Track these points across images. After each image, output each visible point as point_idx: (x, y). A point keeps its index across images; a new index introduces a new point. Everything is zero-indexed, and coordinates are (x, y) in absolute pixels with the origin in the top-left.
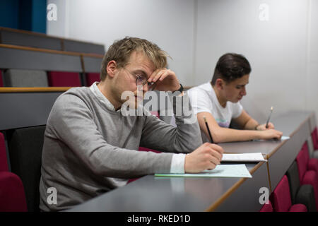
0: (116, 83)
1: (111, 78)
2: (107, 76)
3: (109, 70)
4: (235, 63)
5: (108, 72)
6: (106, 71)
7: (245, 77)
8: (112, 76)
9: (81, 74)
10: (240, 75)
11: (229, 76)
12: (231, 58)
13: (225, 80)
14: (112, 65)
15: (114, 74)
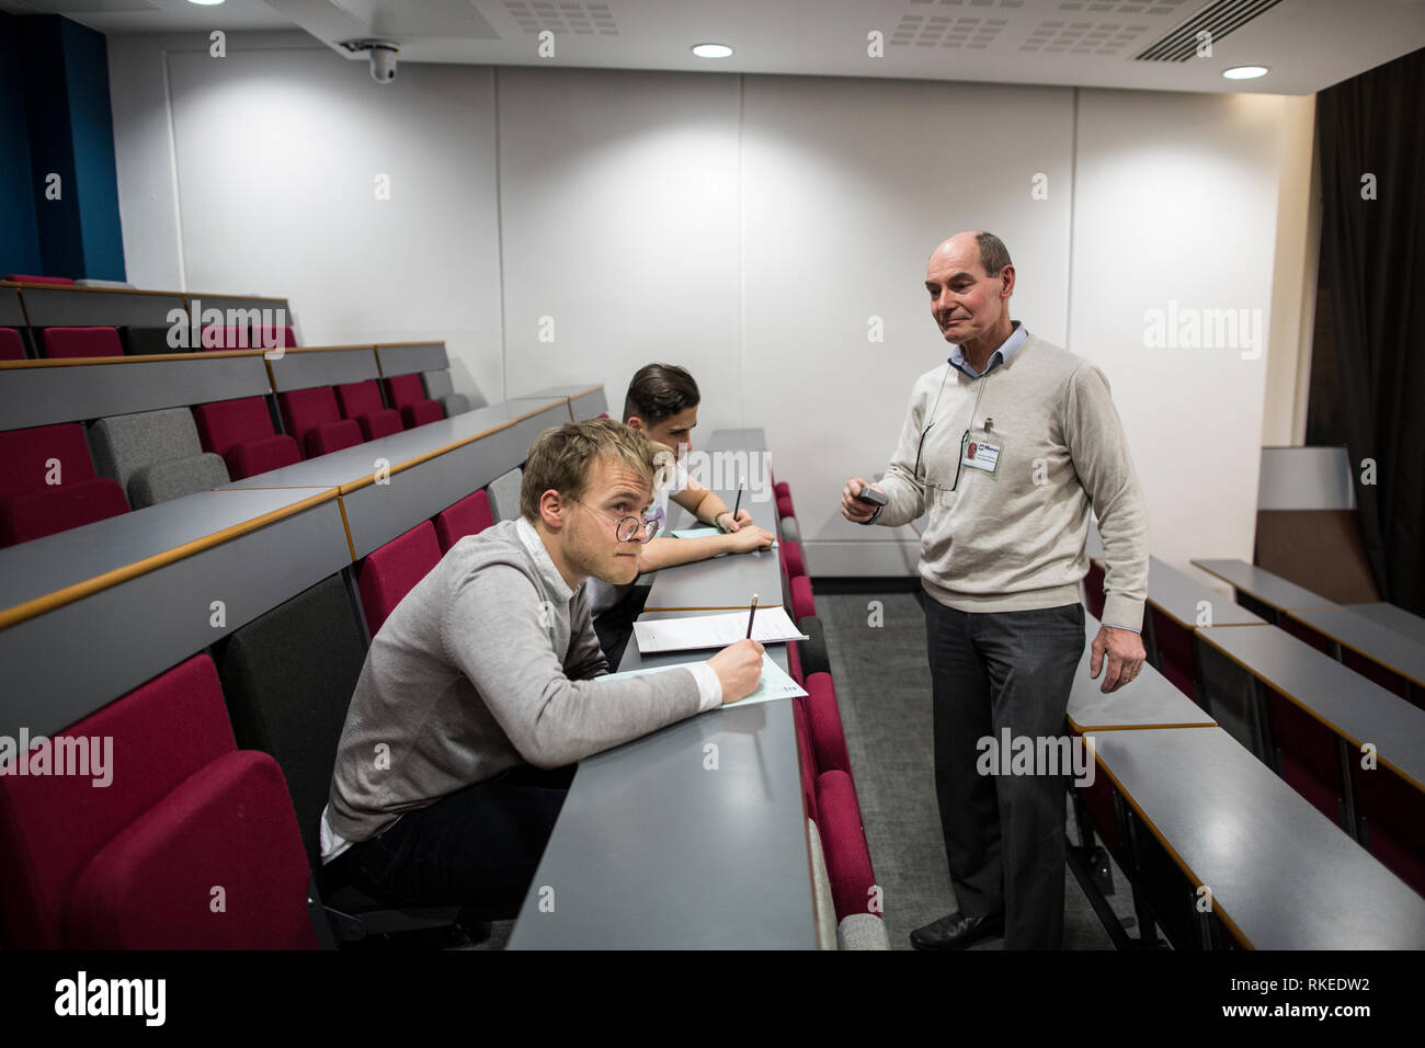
1: (555, 529)
3: (548, 513)
4: (664, 384)
5: (546, 518)
6: (538, 512)
7: (686, 412)
10: (676, 410)
11: (654, 411)
12: (656, 374)
13: (643, 420)
15: (561, 520)
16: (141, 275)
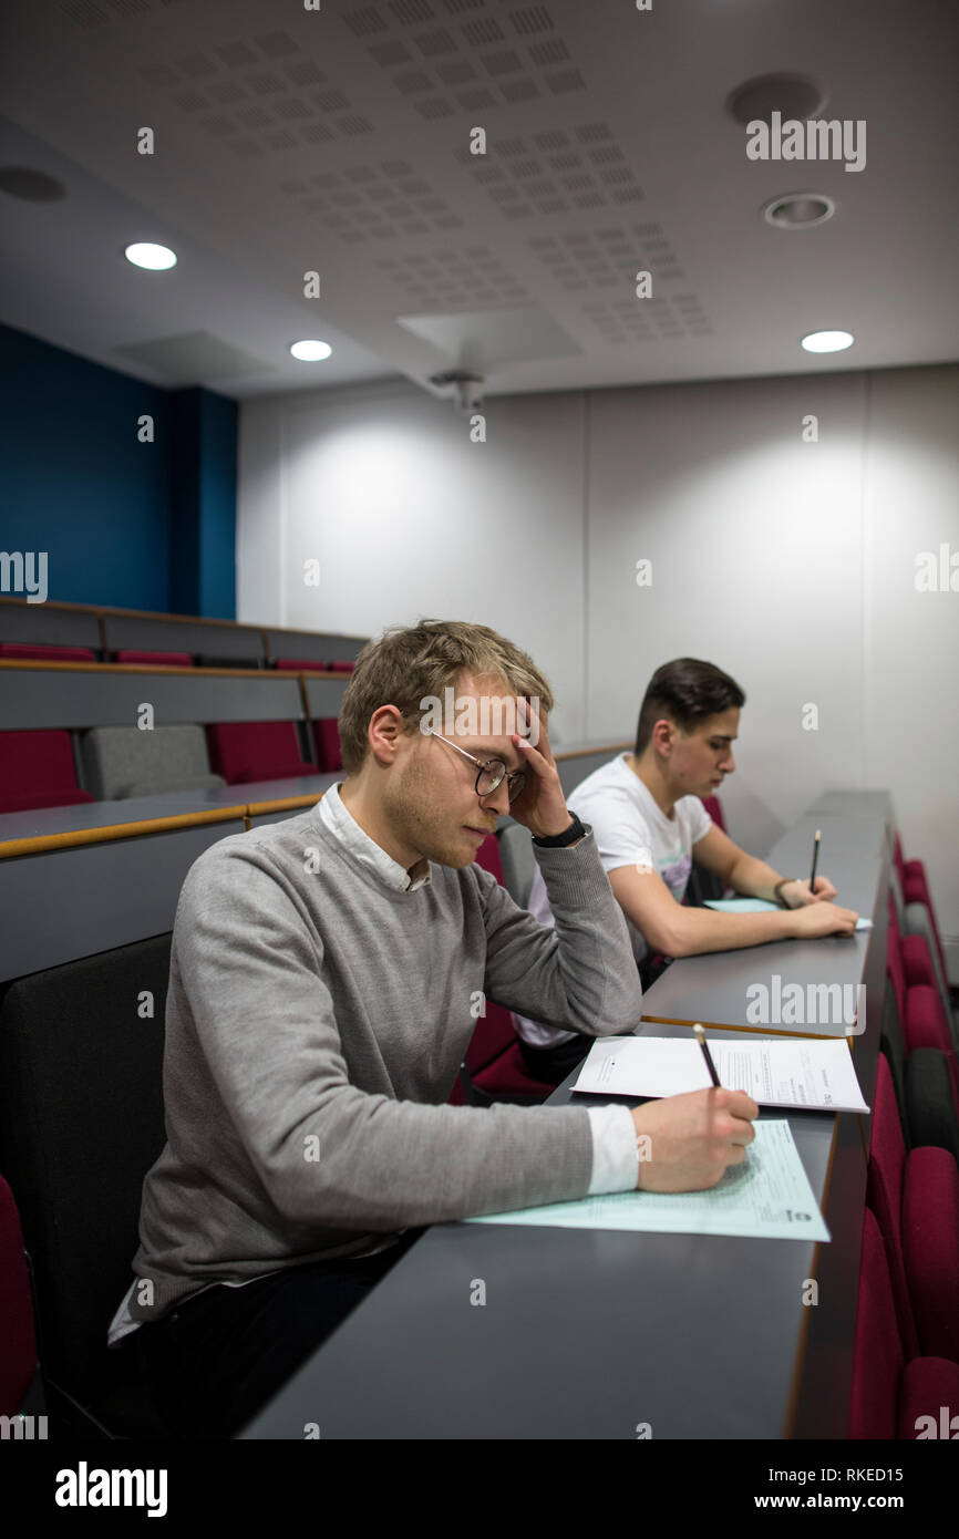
0: (405, 783)
1: (384, 764)
2: (370, 759)
3: (377, 738)
5: (376, 745)
6: (364, 739)
8: (389, 758)
9: (302, 724)
10: (720, 709)
13: (676, 724)
14: (385, 721)
15: (394, 753)
16: (250, 612)
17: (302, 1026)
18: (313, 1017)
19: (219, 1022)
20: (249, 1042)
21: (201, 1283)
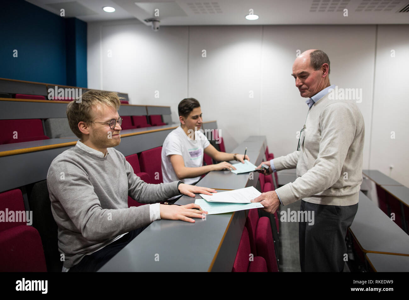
3: (82, 130)
10: (191, 109)
11: (184, 111)
17: (87, 198)
18: (89, 195)
19: (67, 202)
20: (75, 205)
21: (82, 255)
